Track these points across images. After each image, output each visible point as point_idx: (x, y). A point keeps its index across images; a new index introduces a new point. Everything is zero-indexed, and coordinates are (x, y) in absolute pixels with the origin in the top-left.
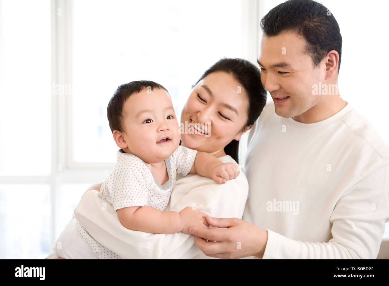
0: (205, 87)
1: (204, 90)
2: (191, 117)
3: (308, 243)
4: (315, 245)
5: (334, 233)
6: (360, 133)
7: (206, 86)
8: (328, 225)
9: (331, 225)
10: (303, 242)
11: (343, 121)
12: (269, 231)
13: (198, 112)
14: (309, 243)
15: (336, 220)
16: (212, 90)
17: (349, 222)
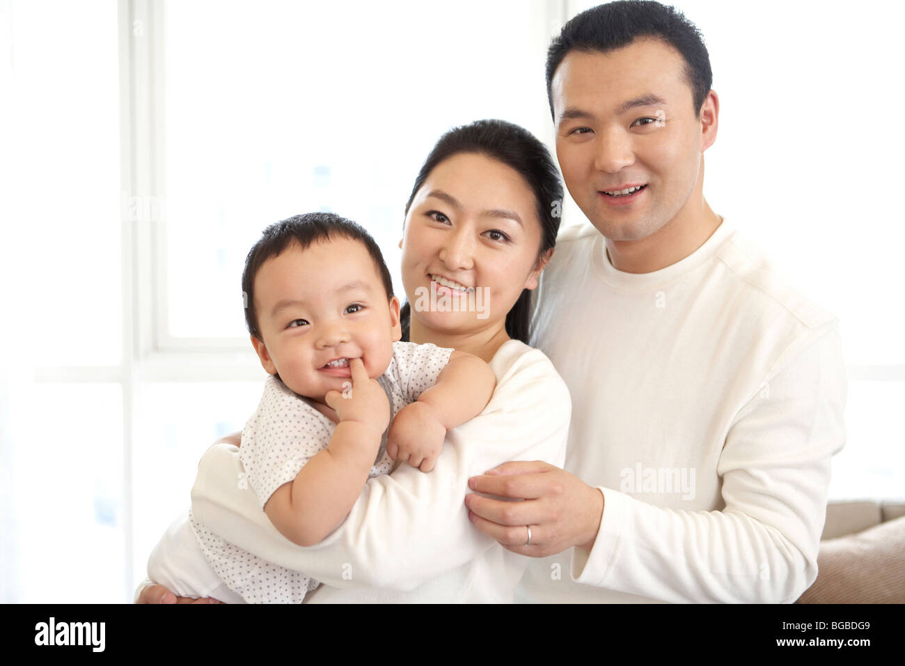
0: (436, 194)
1: (435, 200)
2: (427, 269)
3: (684, 512)
4: (699, 517)
5: (727, 496)
6: (753, 282)
7: (438, 191)
8: (715, 481)
9: (721, 480)
10: (676, 511)
11: (717, 257)
12: (603, 489)
13: (439, 252)
14: (687, 511)
15: (732, 471)
16: (452, 194)
17: (755, 472)
